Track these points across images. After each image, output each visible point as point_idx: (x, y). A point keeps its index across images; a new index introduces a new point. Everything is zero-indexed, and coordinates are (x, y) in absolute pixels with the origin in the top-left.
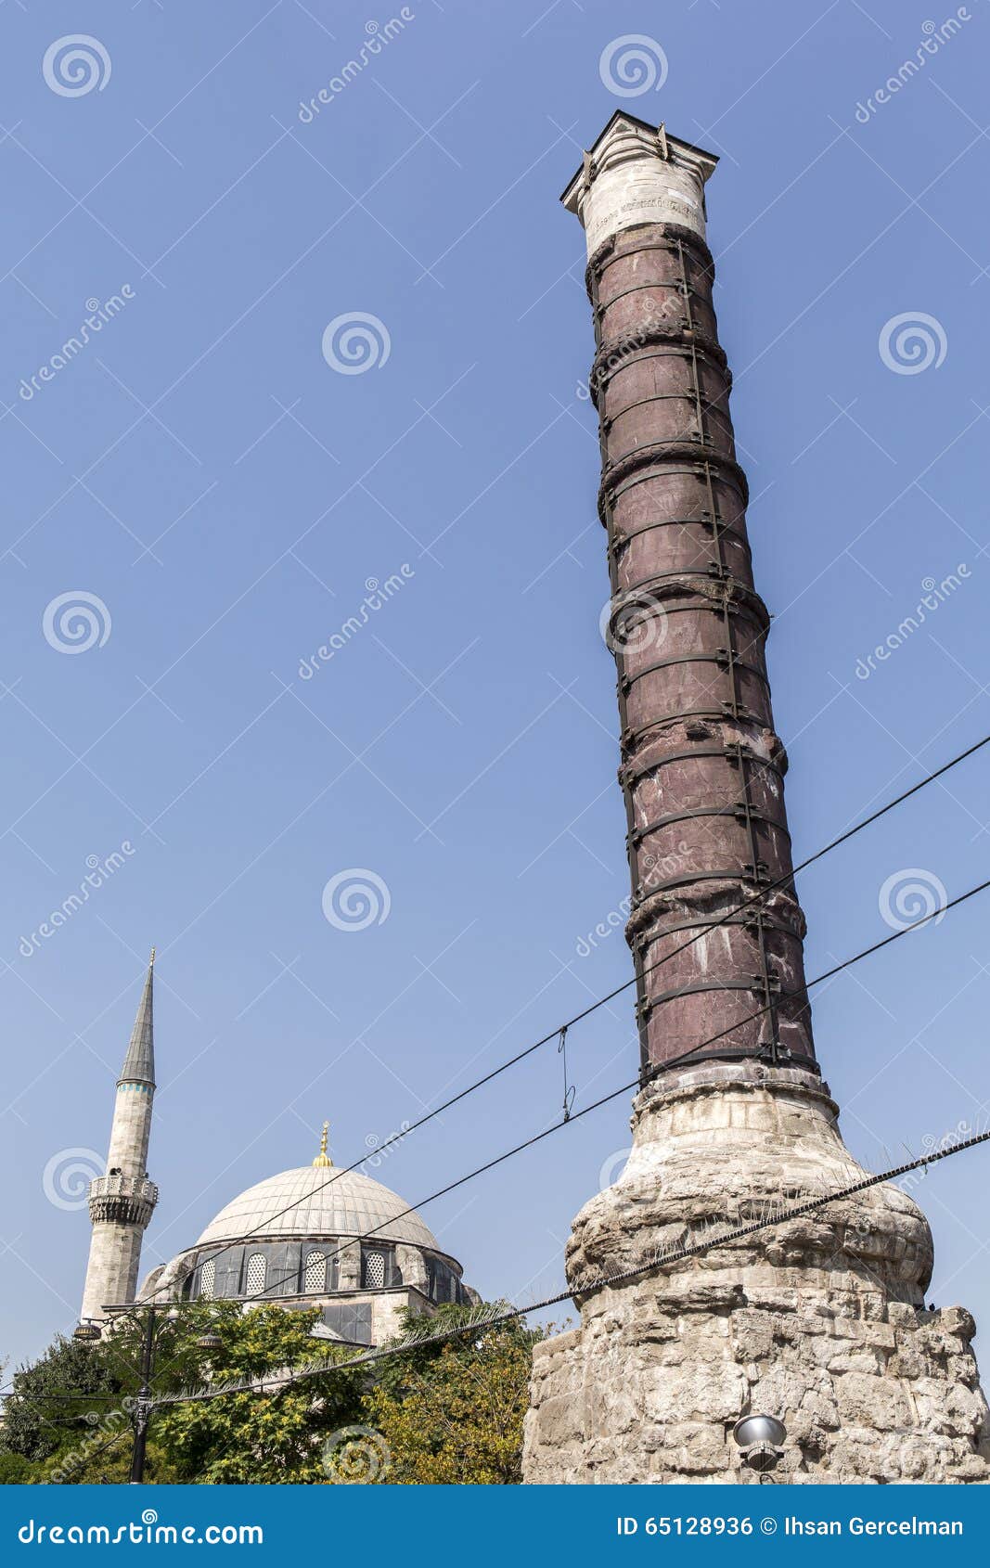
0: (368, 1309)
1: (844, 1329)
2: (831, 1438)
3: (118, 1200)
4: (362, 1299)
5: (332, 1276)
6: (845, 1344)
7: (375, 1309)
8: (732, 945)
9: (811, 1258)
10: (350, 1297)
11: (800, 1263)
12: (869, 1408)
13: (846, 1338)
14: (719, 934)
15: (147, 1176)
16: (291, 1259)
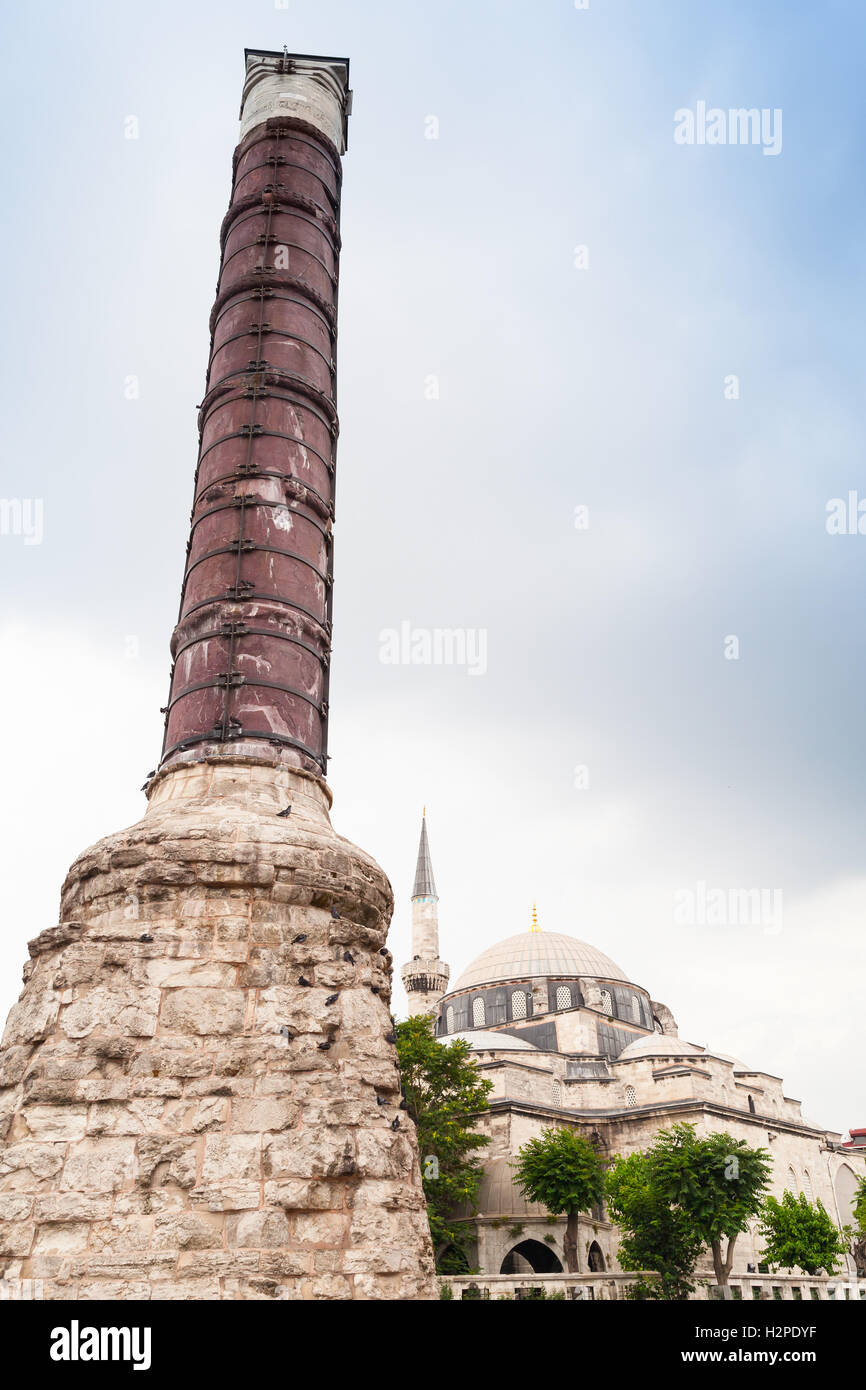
0: (553, 1025)
1: (188, 950)
2: (140, 1047)
3: (419, 977)
4: (549, 1019)
5: (530, 1005)
6: (189, 964)
7: (558, 1026)
8: (209, 654)
9: (166, 893)
10: (541, 1019)
11: (156, 897)
12: (194, 1018)
13: (189, 958)
14: (201, 648)
15: (438, 957)
16: (499, 998)
